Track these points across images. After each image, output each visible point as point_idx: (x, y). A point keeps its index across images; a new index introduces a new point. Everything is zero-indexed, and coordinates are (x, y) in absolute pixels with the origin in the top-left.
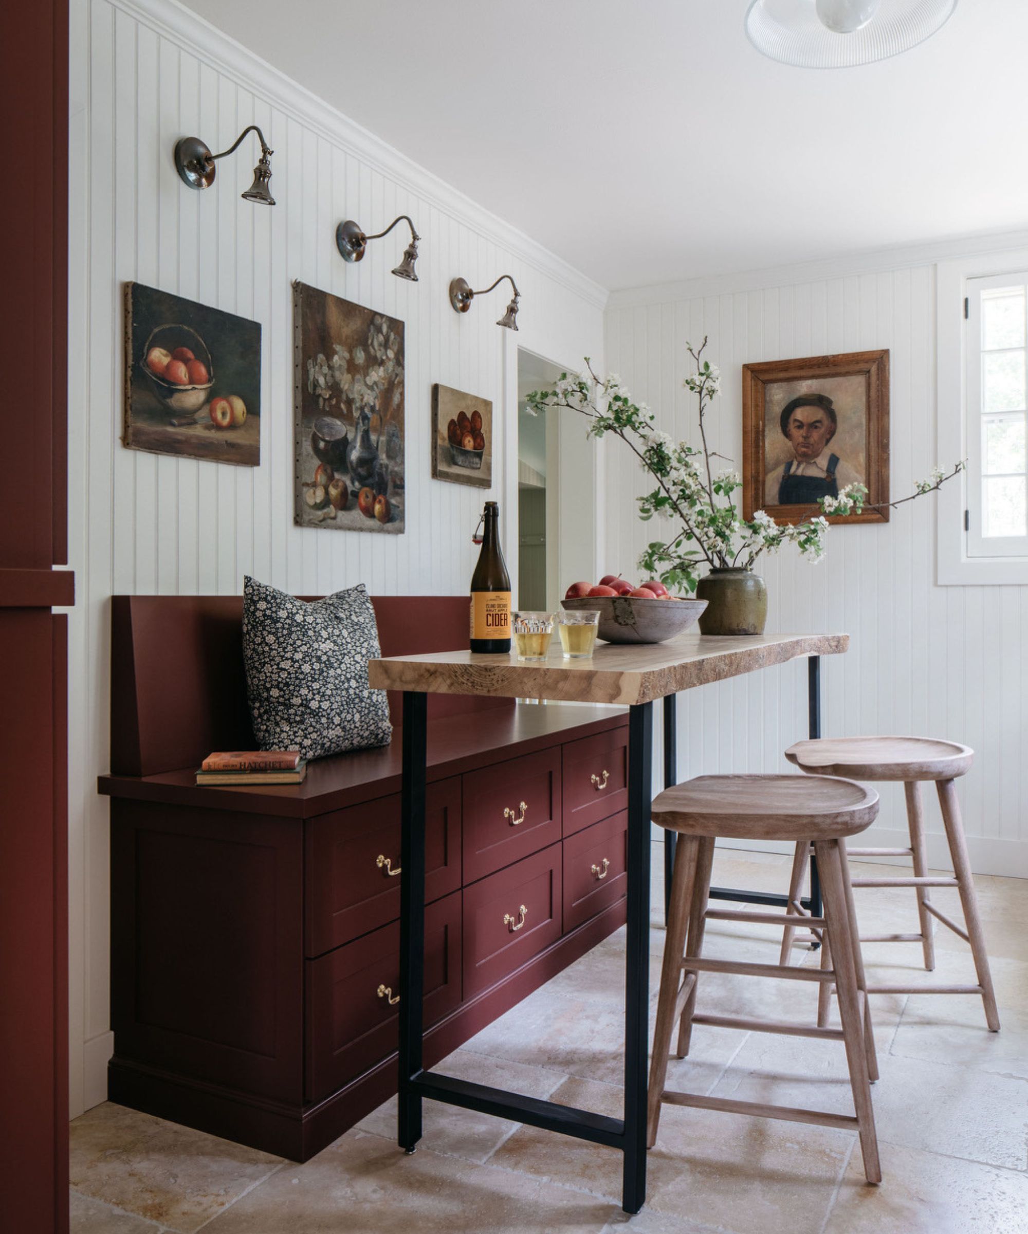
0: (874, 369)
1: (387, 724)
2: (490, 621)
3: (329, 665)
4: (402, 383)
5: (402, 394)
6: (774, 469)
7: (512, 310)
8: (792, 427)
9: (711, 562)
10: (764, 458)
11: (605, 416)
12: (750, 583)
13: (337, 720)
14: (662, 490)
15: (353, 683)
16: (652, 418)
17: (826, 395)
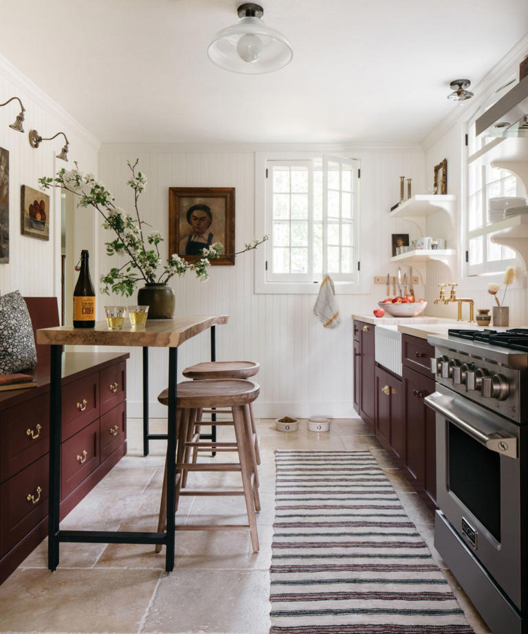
0: (229, 195)
1: (35, 358)
2: (84, 311)
3: (16, 331)
4: (8, 184)
5: (8, 189)
6: (183, 238)
7: (65, 151)
8: (192, 219)
9: (147, 281)
10: (179, 233)
11: (88, 196)
12: (168, 292)
13: (19, 357)
14: (120, 240)
15: (25, 339)
16: (113, 200)
17: (207, 205)
